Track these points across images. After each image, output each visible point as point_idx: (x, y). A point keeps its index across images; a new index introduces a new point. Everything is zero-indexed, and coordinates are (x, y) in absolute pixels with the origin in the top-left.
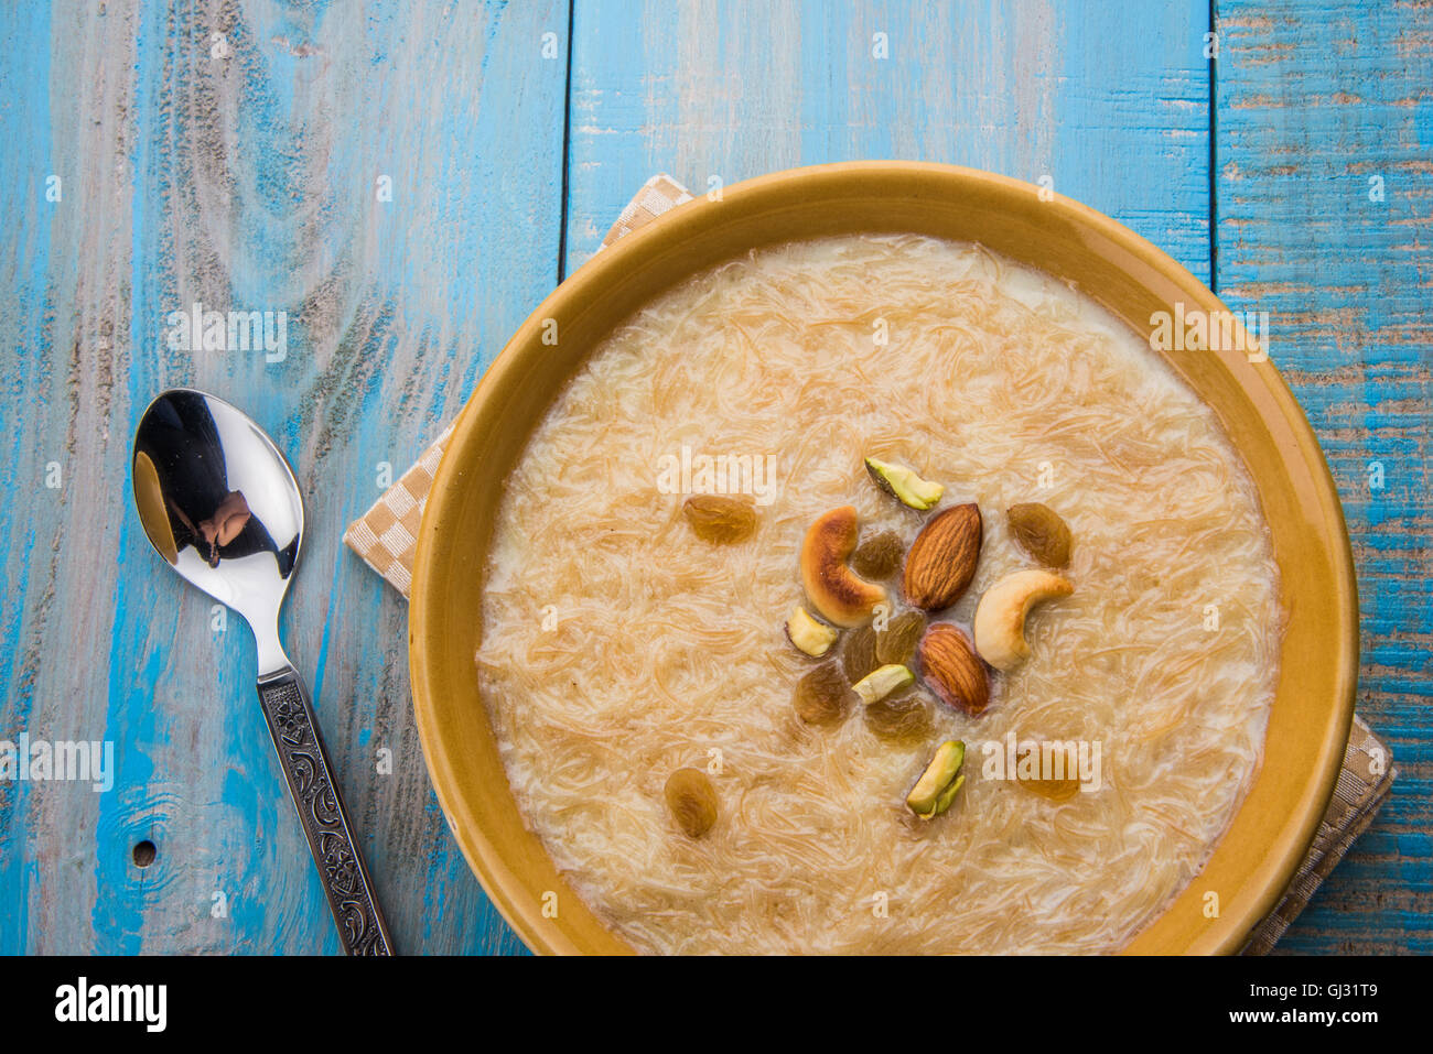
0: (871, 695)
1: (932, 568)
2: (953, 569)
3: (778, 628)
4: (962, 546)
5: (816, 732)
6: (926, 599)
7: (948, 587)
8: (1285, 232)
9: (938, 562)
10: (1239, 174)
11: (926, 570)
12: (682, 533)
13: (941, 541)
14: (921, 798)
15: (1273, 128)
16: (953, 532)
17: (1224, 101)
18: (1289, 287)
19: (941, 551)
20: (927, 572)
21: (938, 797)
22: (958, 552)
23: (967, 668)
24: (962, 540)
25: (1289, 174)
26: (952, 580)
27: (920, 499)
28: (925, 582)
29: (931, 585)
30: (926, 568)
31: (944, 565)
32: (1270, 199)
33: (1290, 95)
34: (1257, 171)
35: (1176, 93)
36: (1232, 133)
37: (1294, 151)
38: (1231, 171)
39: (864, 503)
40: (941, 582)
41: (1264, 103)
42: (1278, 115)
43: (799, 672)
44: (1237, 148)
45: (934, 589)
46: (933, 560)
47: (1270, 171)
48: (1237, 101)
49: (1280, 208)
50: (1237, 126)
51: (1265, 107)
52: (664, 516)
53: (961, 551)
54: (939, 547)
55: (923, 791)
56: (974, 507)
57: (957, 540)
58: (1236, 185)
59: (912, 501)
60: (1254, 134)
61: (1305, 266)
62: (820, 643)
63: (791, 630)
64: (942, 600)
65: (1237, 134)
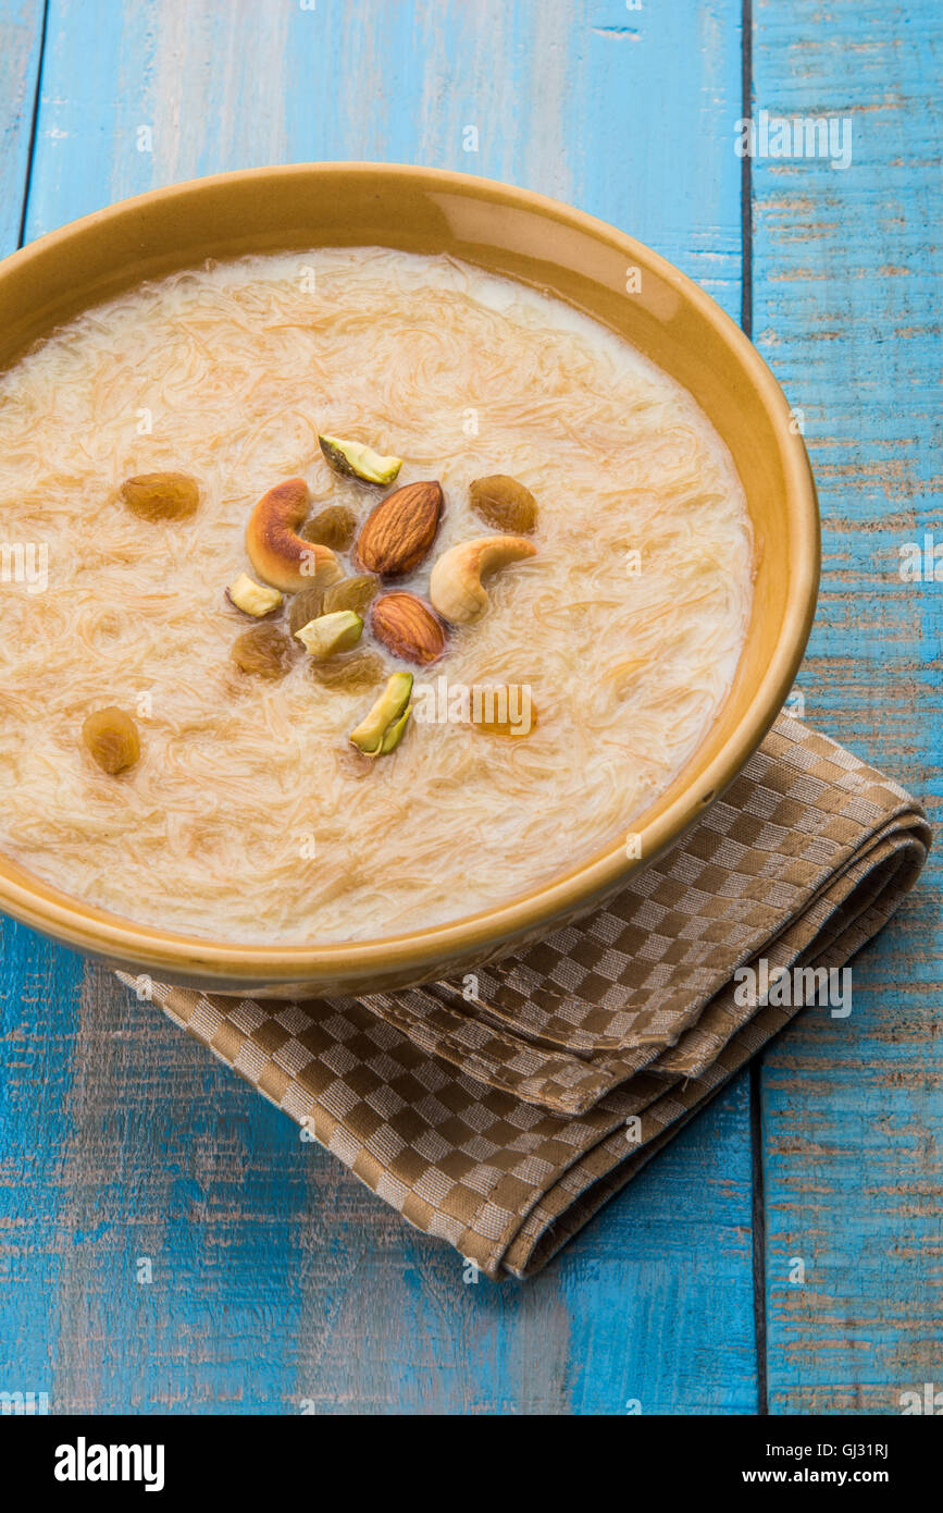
0: (316, 644)
1: (387, 530)
2: (409, 530)
3: (220, 596)
4: (420, 510)
5: (254, 681)
6: (380, 560)
7: (404, 546)
8: (828, 393)
9: (393, 524)
10: (776, 340)
11: (381, 533)
12: (118, 515)
13: (397, 506)
14: (367, 732)
15: (814, 298)
16: (410, 498)
17: (761, 274)
18: (832, 442)
19: (396, 513)
20: (382, 534)
21: (384, 733)
22: (414, 514)
23: (422, 622)
24: (418, 505)
25: (831, 339)
26: (407, 540)
27: (377, 474)
28: (379, 543)
29: (385, 545)
30: (380, 531)
31: (400, 526)
32: (811, 362)
33: (832, 268)
34: (796, 337)
35: (705, 246)
36: (770, 303)
37: (837, 318)
38: (768, 337)
39: (319, 482)
40: (396, 542)
41: (804, 275)
42: (819, 286)
43: (237, 631)
44: (774, 316)
45: (388, 550)
46: (387, 522)
47: (811, 337)
48: (774, 274)
49: (822, 370)
50: (775, 296)
51: (804, 279)
52: (102, 497)
53: (418, 514)
54: (395, 510)
55: (368, 726)
56: (436, 484)
57: (414, 503)
58: (774, 349)
59: (370, 475)
60: (793, 304)
61: (849, 422)
62: (265, 601)
63: (232, 593)
64: (396, 560)
65: (775, 304)
